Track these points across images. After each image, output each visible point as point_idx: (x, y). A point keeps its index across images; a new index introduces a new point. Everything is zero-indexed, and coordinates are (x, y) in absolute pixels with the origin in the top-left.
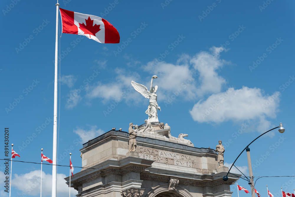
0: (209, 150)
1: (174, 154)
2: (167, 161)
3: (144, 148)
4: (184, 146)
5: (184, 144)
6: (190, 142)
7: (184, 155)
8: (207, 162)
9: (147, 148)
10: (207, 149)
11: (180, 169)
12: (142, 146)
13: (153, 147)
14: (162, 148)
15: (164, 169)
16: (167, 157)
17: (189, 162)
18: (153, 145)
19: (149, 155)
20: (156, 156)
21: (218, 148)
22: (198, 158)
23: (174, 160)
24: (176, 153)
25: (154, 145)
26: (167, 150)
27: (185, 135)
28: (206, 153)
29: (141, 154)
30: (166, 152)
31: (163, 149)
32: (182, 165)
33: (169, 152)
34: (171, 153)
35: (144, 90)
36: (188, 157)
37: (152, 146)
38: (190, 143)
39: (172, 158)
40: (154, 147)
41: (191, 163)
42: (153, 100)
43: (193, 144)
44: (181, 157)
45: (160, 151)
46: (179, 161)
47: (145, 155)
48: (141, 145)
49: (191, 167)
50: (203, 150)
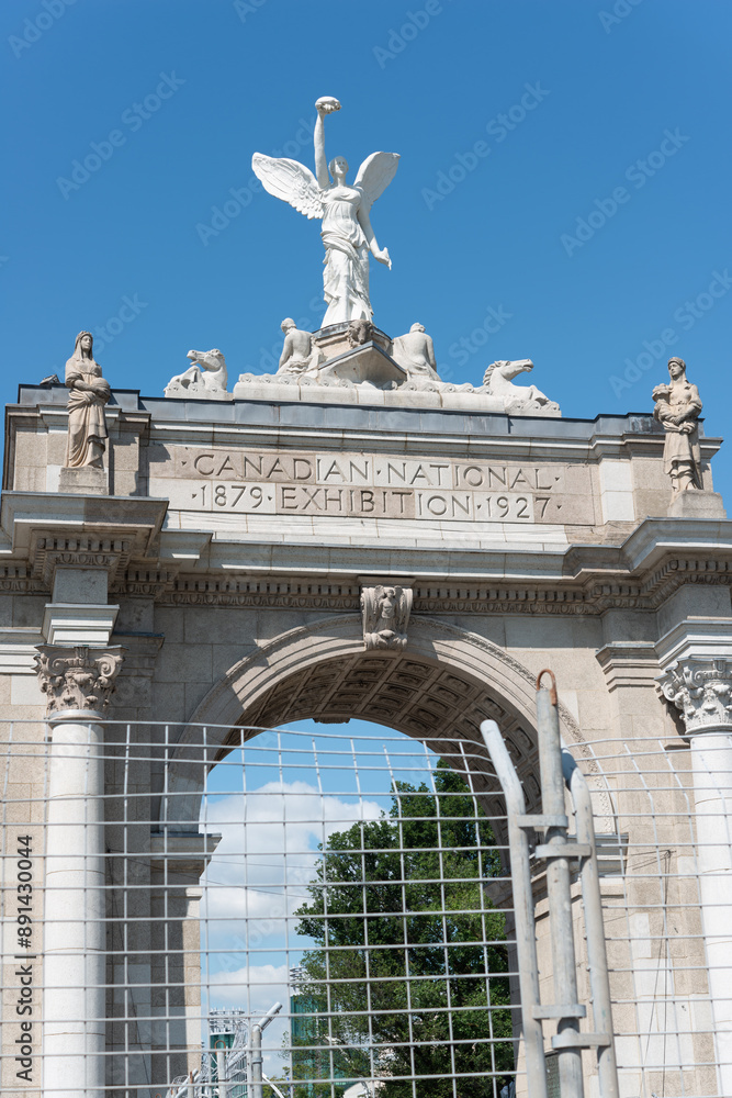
0: (644, 423)
1: (412, 463)
2: (367, 506)
3: (220, 453)
4: (484, 419)
5: (483, 410)
6: (539, 394)
7: (484, 464)
8: (630, 486)
9: (237, 453)
10: (633, 419)
11: (447, 536)
12: (213, 442)
13: (279, 444)
14: (337, 444)
15: (345, 542)
16: (367, 484)
17: (512, 497)
18: (276, 432)
19: (249, 486)
20: (299, 487)
21: (661, 402)
22: (580, 468)
23: (416, 493)
24: (425, 462)
25: (282, 433)
26: (375, 451)
27: (516, 365)
28: (622, 438)
29: (204, 483)
30: (358, 459)
31: (342, 446)
32: (470, 517)
33: (380, 461)
34: (397, 461)
35: (300, 182)
36: (513, 468)
37: (274, 440)
38: (538, 400)
39: (406, 484)
40: (282, 440)
41: (530, 498)
42: (334, 223)
43: (552, 404)
44: (460, 475)
45: (326, 459)
46: (448, 497)
47: (228, 485)
48: (203, 442)
49: (531, 519)
50: (613, 427)
